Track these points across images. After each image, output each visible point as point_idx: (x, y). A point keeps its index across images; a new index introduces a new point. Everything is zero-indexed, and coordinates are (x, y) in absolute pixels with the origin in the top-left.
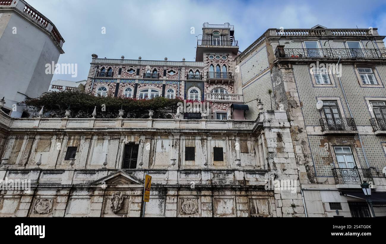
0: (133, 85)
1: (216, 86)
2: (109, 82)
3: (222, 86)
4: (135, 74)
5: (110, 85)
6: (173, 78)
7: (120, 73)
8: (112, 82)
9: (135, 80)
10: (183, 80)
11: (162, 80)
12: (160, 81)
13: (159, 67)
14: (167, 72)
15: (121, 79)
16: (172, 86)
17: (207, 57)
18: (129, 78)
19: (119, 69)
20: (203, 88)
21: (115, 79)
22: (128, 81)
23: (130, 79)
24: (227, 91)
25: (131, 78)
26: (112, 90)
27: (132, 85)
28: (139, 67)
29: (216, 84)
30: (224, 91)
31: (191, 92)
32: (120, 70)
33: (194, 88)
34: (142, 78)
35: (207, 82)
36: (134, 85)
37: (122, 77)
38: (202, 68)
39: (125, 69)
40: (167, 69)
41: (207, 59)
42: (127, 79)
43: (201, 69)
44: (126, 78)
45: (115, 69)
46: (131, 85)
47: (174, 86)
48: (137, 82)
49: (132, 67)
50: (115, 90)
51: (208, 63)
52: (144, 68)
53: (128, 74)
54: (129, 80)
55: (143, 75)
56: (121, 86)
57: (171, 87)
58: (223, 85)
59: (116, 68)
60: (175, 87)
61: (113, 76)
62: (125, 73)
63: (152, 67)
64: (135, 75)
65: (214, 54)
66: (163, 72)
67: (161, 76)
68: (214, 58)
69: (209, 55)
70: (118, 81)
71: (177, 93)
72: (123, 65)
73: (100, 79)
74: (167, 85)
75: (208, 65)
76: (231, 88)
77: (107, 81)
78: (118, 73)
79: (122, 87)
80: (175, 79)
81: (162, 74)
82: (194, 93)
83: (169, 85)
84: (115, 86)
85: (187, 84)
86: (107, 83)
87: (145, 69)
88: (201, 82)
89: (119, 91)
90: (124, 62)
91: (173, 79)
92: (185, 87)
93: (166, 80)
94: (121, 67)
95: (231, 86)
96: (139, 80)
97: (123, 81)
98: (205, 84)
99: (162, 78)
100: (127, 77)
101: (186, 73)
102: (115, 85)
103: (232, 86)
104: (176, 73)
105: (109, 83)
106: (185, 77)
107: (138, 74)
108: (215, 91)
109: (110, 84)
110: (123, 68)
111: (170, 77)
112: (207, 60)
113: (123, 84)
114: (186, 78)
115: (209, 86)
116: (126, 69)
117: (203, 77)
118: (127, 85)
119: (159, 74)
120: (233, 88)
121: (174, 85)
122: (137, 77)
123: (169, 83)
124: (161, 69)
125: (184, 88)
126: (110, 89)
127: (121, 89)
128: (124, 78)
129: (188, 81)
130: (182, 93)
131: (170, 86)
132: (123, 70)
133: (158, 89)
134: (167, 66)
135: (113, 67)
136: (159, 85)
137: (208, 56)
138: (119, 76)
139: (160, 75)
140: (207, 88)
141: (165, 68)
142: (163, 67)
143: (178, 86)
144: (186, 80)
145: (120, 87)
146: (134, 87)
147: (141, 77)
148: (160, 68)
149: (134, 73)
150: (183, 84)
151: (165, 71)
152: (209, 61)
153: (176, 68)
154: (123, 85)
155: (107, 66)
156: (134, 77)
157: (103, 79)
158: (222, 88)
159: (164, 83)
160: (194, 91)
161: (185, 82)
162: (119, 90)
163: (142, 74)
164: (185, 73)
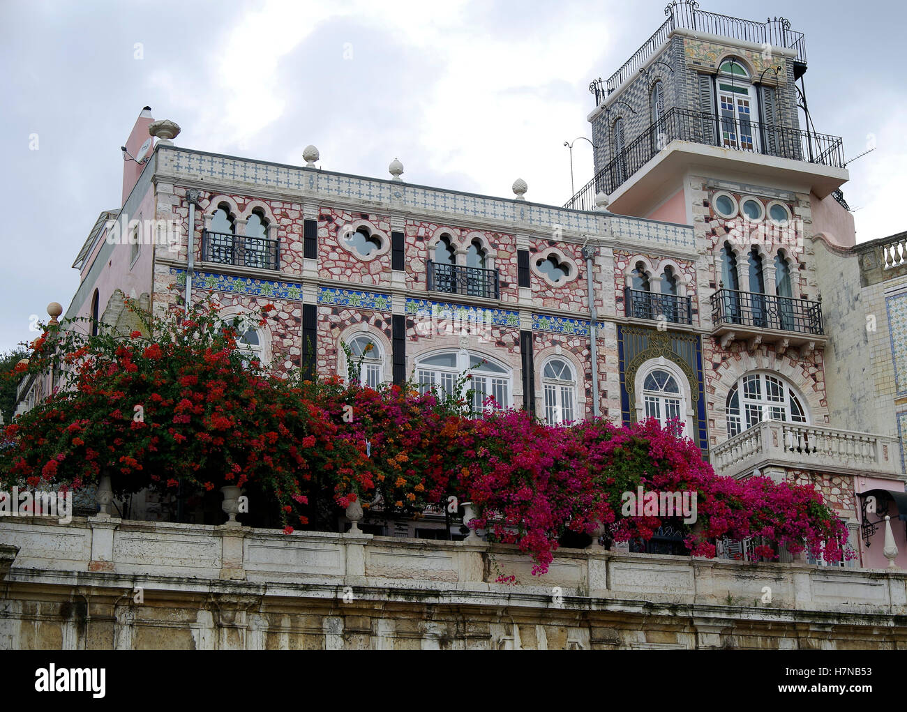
0: (384, 326)
1: (752, 364)
2: (263, 297)
3: (777, 366)
4: (385, 259)
5: (272, 313)
6: (561, 301)
7: (310, 251)
8: (279, 297)
9: (386, 294)
10: (610, 319)
11: (516, 310)
12: (508, 311)
13: (497, 232)
14: (533, 265)
15: (323, 286)
16: (561, 343)
17: (706, 204)
18: (356, 280)
19: (301, 222)
20: (700, 366)
21: (290, 283)
22: (356, 300)
23: (367, 291)
24: (797, 389)
25: (367, 281)
26: (287, 342)
27: (378, 324)
28: (398, 225)
29: (752, 354)
30: (781, 390)
31: (650, 384)
32: (310, 230)
33: (661, 363)
34: (420, 287)
35: (717, 338)
36: (388, 321)
37: (325, 276)
38: (689, 261)
39: (332, 226)
40: (534, 250)
41: (706, 211)
42: (353, 289)
43: (683, 266)
44: (344, 280)
45: (285, 221)
46: (372, 321)
47: (570, 343)
48: (399, 307)
49: (365, 217)
50: (299, 342)
51: (714, 233)
52: (422, 232)
53: (351, 259)
54: (359, 292)
55: (423, 268)
56: (327, 325)
57: (558, 349)
58: (780, 357)
59: (286, 216)
60: (575, 351)
61: (282, 264)
62: (333, 249)
63: (462, 230)
64: (384, 269)
65: (736, 188)
66: (514, 260)
67: (505, 285)
68: (734, 214)
69: (713, 189)
70: (310, 296)
71: (587, 386)
72: (322, 204)
73: (217, 273)
74: (541, 336)
75: (714, 245)
76: (813, 376)
77: (253, 287)
78: (299, 247)
79: (333, 326)
80: (573, 308)
81: (510, 275)
82: (661, 392)
83: (550, 337)
84: (296, 319)
85: (629, 337)
86: (253, 300)
87: (428, 238)
88: (687, 333)
89: (321, 351)
90: (326, 190)
91: (564, 307)
92: (621, 356)
93: (535, 312)
94: (311, 213)
95: (812, 370)
96: (409, 297)
97: (331, 296)
98: (707, 346)
99: (515, 294)
100: (348, 272)
101: (620, 281)
102: (298, 313)
103: (816, 366)
104: (574, 274)
105: (264, 303)
106: (618, 299)
107: (398, 262)
108: (745, 385)
109: (269, 308)
110: (322, 218)
111: (549, 293)
112: (708, 219)
113: (336, 312)
114: (621, 305)
115: (724, 359)
116: (337, 228)
117: (694, 306)
118: (353, 321)
119: (496, 272)
120: (819, 376)
121: (570, 338)
122: (398, 280)
123: (545, 324)
124: (502, 247)
125: (617, 358)
126: (277, 338)
127: (330, 341)
128: (336, 278)
129: (631, 325)
130: (612, 385)
131: (554, 343)
132: (322, 233)
133: (502, 353)
134: (531, 233)
135: (273, 209)
136: (502, 333)
137: (711, 197)
138: (310, 268)
139: (502, 278)
140: (716, 366)
141: (524, 243)
142: (512, 236)
143: (589, 347)
144: (621, 315)
145: (322, 329)
146: (387, 332)
147: (416, 279)
148: (496, 236)
149: (378, 257)
150: (609, 333)
151: (523, 257)
152: (714, 224)
153: (570, 247)
154: (335, 319)
155: (241, 201)
156: (384, 275)
157: (235, 276)
158: (777, 373)
159: (526, 323)
160: (658, 380)
161: (619, 326)
162: (319, 344)
163: (418, 266)
164: (616, 276)
